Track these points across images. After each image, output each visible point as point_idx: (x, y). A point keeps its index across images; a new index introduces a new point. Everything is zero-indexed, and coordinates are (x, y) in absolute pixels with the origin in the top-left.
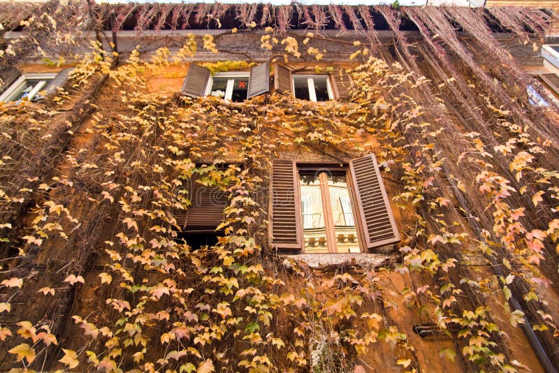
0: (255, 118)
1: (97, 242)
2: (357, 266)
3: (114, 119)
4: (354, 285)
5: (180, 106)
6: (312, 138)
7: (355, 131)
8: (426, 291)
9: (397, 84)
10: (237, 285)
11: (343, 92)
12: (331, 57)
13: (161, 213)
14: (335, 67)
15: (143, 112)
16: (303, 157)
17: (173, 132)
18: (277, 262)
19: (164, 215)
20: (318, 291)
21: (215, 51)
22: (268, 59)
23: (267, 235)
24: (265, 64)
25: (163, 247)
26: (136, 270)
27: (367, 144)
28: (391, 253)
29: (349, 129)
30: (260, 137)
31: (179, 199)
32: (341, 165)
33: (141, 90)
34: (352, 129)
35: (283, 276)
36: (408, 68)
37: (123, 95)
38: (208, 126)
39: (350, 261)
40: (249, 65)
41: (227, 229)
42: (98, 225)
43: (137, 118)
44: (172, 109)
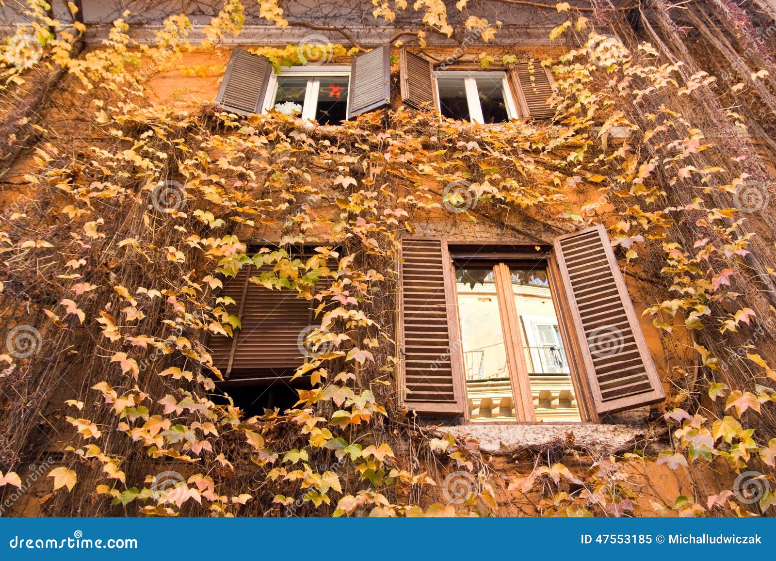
0: (364, 155)
1: (49, 403)
2: (578, 448)
3: (80, 156)
4: (575, 489)
5: (213, 131)
6: (478, 195)
7: (563, 181)
8: (727, 504)
9: (651, 88)
10: (338, 488)
11: (539, 104)
12: (510, 36)
13: (182, 343)
14: (520, 54)
15: (142, 143)
16: (461, 234)
17: (203, 183)
18: (417, 441)
19: (189, 346)
20: (503, 499)
21: (282, 23)
22: (387, 40)
23: (394, 386)
24: (381, 50)
25: (186, 412)
26: (131, 458)
27: (587, 207)
28: (646, 423)
29: (552, 177)
30: (375, 194)
31: (216, 315)
32: (538, 248)
33: (134, 99)
34: (556, 177)
35: (429, 468)
36: (670, 55)
37: (99, 109)
38: (273, 172)
39: (564, 438)
40: (350, 53)
41: (315, 373)
42: (52, 367)
43: (129, 155)
44: (199, 138)
